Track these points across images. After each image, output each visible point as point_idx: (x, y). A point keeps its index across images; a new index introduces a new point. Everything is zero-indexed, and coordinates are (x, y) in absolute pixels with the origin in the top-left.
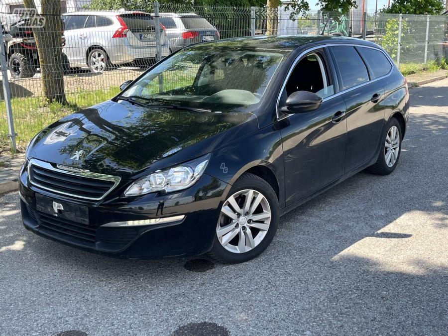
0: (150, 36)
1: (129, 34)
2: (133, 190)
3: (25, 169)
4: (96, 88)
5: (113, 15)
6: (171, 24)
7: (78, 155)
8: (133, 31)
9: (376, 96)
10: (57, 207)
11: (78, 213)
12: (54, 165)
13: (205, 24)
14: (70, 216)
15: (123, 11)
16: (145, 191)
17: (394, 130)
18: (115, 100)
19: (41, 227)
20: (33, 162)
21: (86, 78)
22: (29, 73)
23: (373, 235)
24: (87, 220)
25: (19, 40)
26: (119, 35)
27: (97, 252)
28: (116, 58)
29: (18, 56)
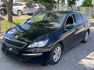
0: (31, 8)
1: (27, 8)
2: (30, 46)
3: (3, 39)
4: (19, 19)
5: (24, 3)
6: (36, 6)
7: (17, 37)
8: (28, 7)
9: (84, 25)
10: (11, 49)
11: (16, 51)
12: (11, 39)
13: (43, 7)
14: (14, 52)
15: (26, 3)
16: (33, 47)
17: (87, 33)
18: (25, 23)
19: (6, 53)
20: (5, 37)
21: (17, 17)
22: (5, 15)
23: (85, 58)
24: (18, 53)
25: (3, 8)
26: (25, 8)
27: (20, 61)
28: (24, 13)
29: (2, 11)
